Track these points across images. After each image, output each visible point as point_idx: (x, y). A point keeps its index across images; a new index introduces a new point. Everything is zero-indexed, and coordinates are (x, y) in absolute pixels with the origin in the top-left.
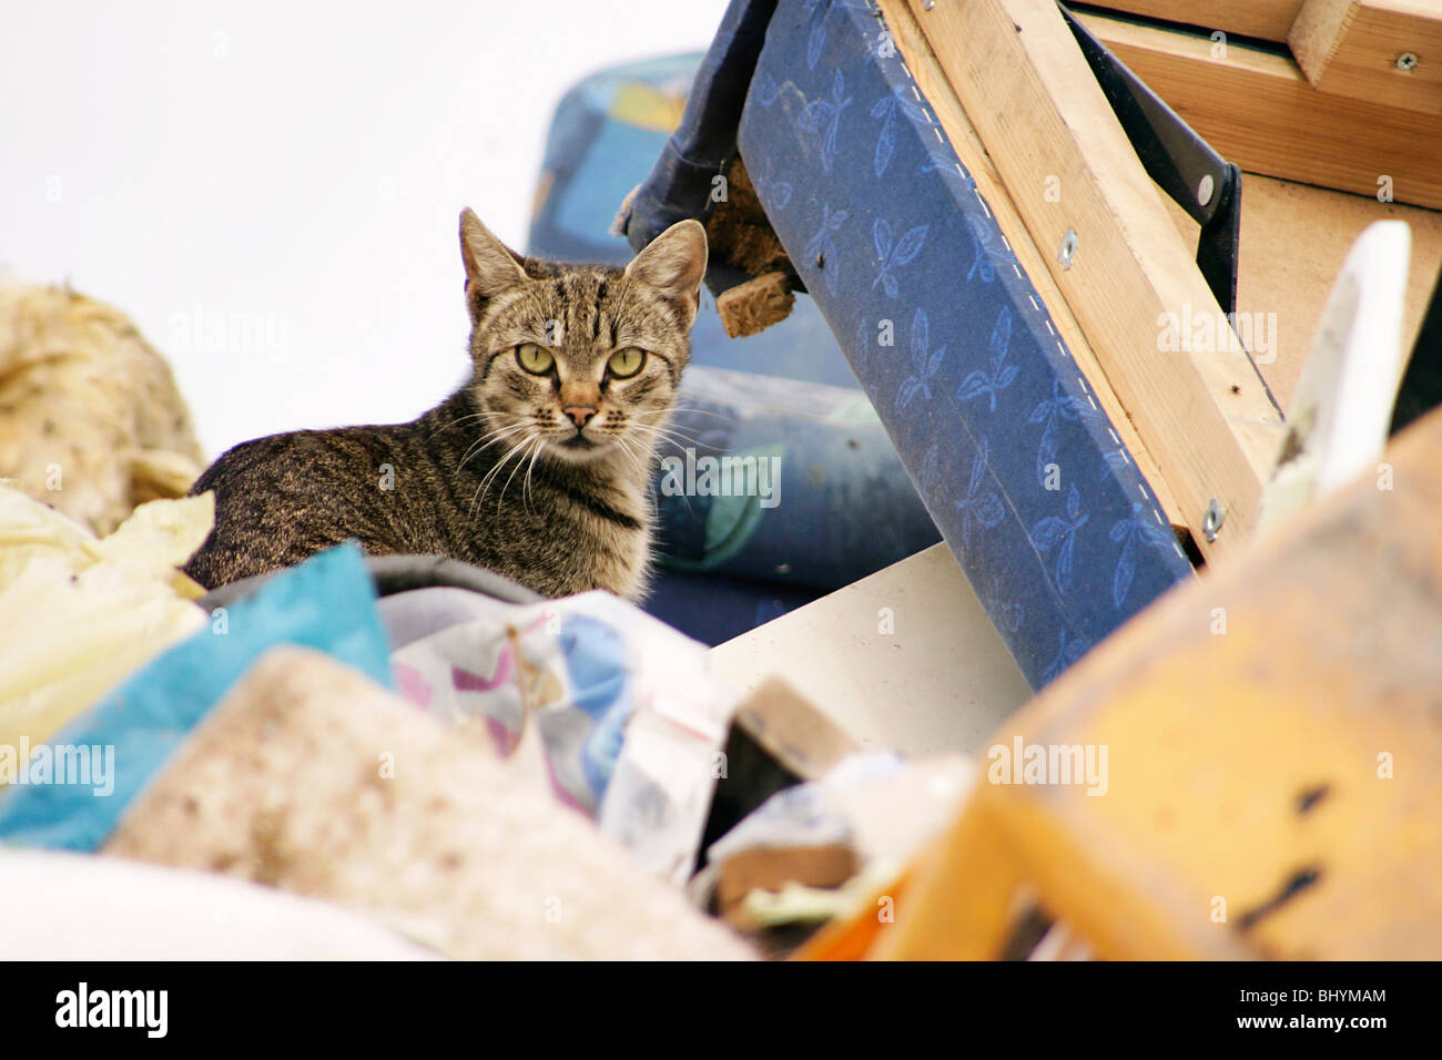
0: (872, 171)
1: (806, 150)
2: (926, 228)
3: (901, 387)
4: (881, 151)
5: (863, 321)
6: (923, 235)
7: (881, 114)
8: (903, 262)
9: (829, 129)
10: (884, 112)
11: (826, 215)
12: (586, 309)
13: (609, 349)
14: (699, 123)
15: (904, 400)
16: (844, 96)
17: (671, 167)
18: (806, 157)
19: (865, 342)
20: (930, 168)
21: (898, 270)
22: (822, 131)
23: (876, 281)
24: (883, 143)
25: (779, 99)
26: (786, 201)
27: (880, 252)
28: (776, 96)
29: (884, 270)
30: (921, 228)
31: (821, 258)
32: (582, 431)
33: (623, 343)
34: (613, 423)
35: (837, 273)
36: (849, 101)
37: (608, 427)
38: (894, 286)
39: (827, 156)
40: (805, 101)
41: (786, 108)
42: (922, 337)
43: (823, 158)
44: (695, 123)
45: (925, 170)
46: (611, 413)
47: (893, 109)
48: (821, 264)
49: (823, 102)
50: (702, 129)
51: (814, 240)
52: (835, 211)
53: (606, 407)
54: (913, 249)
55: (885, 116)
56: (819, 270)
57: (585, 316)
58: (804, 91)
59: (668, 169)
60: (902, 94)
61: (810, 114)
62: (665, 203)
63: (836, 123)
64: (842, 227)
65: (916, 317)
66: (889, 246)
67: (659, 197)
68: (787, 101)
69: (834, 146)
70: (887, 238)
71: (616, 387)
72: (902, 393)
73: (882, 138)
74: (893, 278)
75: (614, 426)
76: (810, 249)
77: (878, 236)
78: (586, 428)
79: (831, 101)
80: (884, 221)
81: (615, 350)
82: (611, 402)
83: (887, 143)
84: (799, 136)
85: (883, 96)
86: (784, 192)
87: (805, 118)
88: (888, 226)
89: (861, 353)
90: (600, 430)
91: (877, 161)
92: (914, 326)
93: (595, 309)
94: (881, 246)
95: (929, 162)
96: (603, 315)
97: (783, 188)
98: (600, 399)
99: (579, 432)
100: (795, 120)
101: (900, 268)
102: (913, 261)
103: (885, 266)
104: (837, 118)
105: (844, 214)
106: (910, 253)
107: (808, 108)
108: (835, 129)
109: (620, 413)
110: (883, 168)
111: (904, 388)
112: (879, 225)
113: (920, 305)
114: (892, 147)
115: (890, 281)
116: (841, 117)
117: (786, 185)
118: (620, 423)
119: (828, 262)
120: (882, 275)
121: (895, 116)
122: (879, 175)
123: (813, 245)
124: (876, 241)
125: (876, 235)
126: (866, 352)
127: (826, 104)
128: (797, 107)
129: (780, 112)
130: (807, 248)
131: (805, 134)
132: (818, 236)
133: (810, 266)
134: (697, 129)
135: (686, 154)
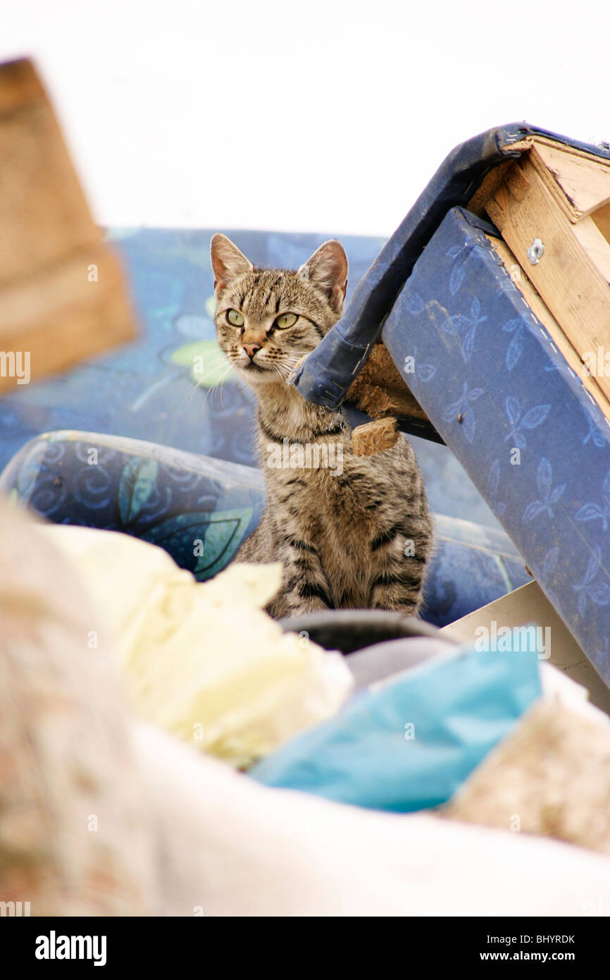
0: (504, 366)
1: (448, 346)
2: (549, 406)
3: (528, 508)
4: (511, 353)
5: (497, 461)
6: (547, 412)
7: (511, 330)
8: (530, 427)
9: (468, 334)
10: (514, 328)
11: (465, 389)
12: (264, 290)
13: (273, 314)
14: (358, 319)
15: (531, 516)
16: (480, 316)
17: (335, 346)
18: (449, 351)
19: (498, 475)
20: (552, 369)
21: (525, 431)
22: (462, 335)
23: (507, 437)
24: (513, 349)
25: (426, 311)
26: (430, 377)
27: (511, 418)
28: (423, 309)
29: (514, 430)
30: (544, 406)
31: (461, 417)
32: (253, 359)
33: (283, 310)
34: (273, 355)
35: (474, 428)
36: (484, 318)
37: (269, 357)
38: (522, 441)
39: (466, 352)
40: (447, 315)
41: (432, 317)
42: (547, 475)
43: (463, 354)
44: (356, 318)
45: (547, 369)
46: (273, 349)
47: (521, 327)
48: (461, 421)
49: (463, 317)
50: (360, 323)
51: (456, 404)
52: (473, 388)
53: (270, 345)
54: (538, 419)
55: (514, 332)
56: (458, 424)
57: (263, 294)
58: (446, 308)
59: (332, 346)
60: (527, 318)
61: (452, 323)
62: (327, 367)
63: (474, 331)
64: (478, 399)
65: (541, 463)
66: (519, 416)
67: (323, 362)
68: (433, 313)
69: (472, 347)
70: (516, 410)
71: (278, 333)
72: (529, 511)
73: (512, 345)
74: (522, 436)
75: (274, 357)
76: (450, 410)
77: (509, 410)
78: (255, 357)
79: (469, 316)
80: (514, 399)
81: (278, 314)
82: (274, 342)
83: (516, 348)
84: (443, 336)
85: (513, 319)
86: (429, 371)
87: (448, 326)
88: (518, 402)
89: (493, 481)
90: (264, 358)
91: (508, 359)
92: (539, 469)
93: (269, 291)
94: (512, 415)
95: (550, 364)
96: (273, 294)
97: (428, 368)
98: (265, 340)
99: (251, 360)
100: (440, 325)
101: (528, 431)
102: (539, 426)
103: (516, 427)
104: (474, 328)
105: (481, 391)
106: (535, 421)
107: (450, 319)
108: (473, 336)
109: (279, 350)
110: (513, 365)
111: (531, 508)
112: (510, 401)
113: (544, 456)
114: (520, 352)
115: (520, 438)
116: (477, 329)
117: (431, 366)
118: (278, 355)
119: (466, 421)
120: (513, 433)
121: (523, 332)
122: (510, 368)
123: (454, 408)
124: (508, 411)
125: (507, 407)
126: (498, 481)
127: (465, 319)
128: (441, 318)
129: (426, 319)
130: (448, 409)
131: (448, 336)
132: (458, 402)
133: (450, 421)
134: (356, 323)
135: (347, 338)
